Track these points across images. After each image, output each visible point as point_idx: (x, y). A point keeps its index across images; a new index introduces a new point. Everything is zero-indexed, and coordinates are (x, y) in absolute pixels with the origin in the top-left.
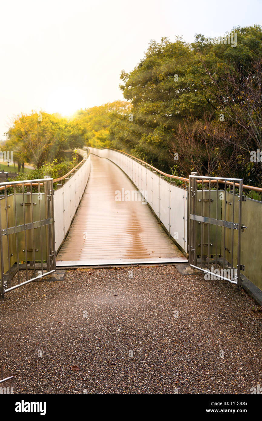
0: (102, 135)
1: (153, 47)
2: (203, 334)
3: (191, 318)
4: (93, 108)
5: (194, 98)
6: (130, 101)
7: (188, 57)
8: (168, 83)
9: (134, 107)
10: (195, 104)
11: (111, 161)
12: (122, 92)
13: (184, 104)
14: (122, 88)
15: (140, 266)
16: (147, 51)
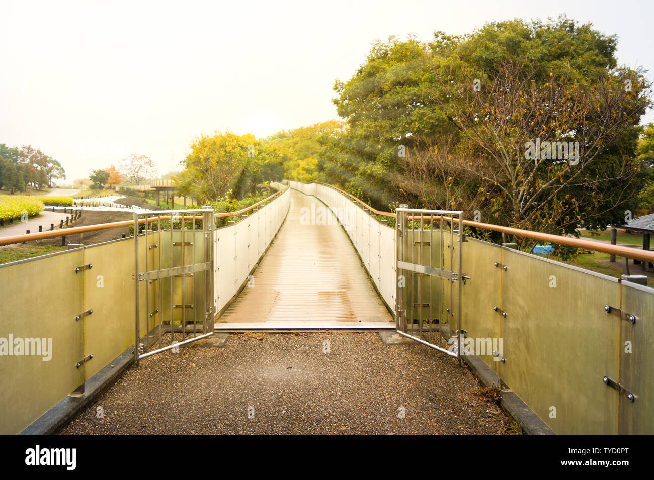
0: (309, 165)
1: (377, 48)
2: (398, 421)
3: (386, 400)
4: (299, 129)
5: (430, 115)
6: (346, 119)
7: (424, 61)
8: (395, 95)
9: (352, 127)
10: (432, 122)
11: (319, 200)
12: (335, 107)
13: (417, 123)
14: (336, 102)
15: (330, 331)
16: (368, 54)
